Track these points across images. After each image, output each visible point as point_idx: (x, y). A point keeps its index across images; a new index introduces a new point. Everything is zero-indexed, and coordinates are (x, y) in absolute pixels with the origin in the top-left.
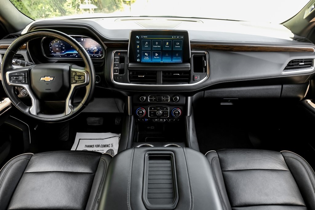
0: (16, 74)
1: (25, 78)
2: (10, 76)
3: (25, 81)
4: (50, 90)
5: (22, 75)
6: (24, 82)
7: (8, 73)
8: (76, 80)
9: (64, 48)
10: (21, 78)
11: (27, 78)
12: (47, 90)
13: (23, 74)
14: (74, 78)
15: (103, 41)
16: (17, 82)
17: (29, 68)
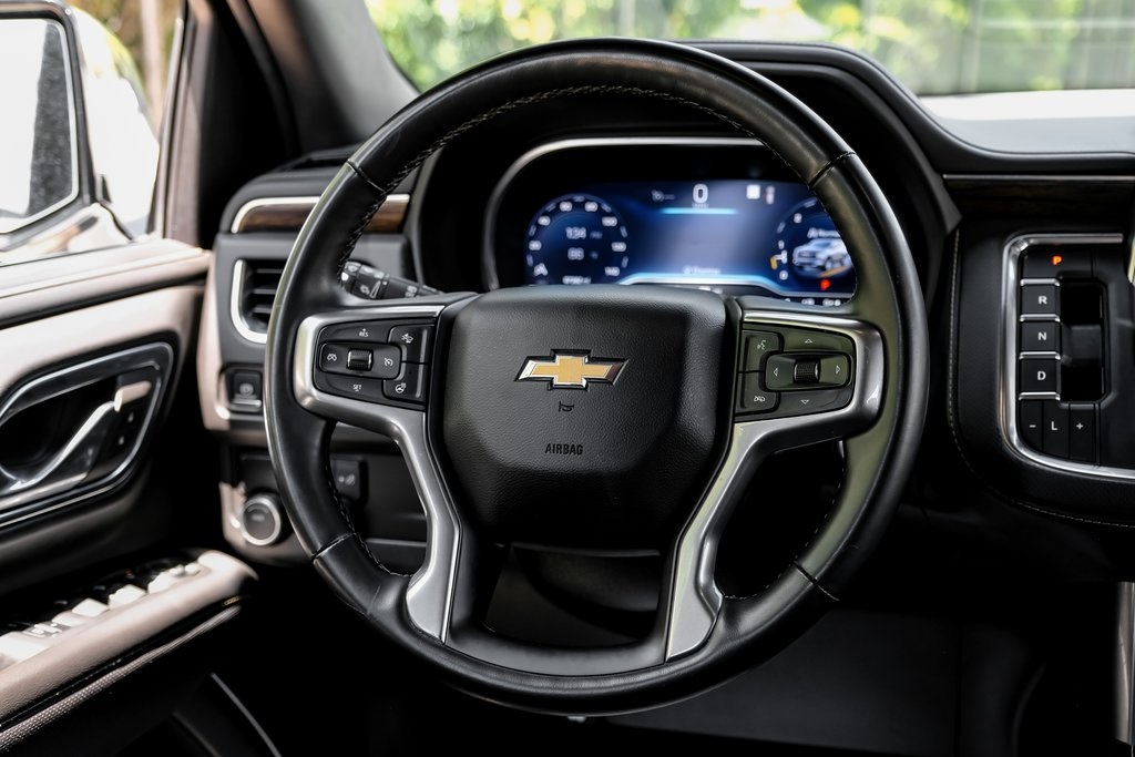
0: (363, 334)
1: (413, 362)
2: (325, 342)
3: (411, 388)
4: (577, 450)
5: (396, 344)
6: (400, 389)
7: (311, 325)
8: (779, 392)
9: (619, 247)
10: (386, 361)
11: (427, 364)
12: (558, 448)
13: (407, 338)
14: (762, 372)
15: (939, 170)
16: (357, 387)
17: (446, 305)
